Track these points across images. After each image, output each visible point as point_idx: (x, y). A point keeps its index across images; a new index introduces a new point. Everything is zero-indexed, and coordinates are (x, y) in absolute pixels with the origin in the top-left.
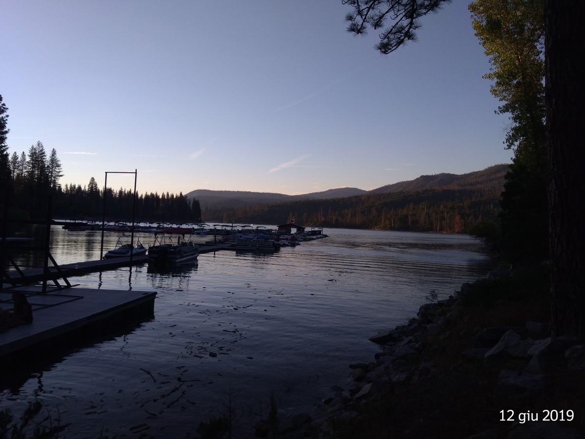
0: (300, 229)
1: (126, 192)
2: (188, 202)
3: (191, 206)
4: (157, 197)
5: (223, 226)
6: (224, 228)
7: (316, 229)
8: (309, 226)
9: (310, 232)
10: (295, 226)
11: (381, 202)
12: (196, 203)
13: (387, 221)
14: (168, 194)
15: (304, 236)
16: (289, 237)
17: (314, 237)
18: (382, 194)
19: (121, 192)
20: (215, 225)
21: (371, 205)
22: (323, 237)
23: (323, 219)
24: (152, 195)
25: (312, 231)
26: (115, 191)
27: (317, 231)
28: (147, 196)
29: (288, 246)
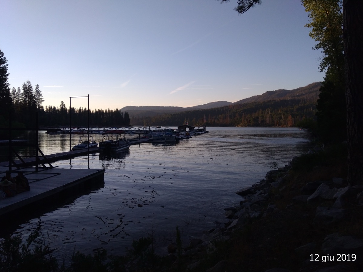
0: (192, 128)
1: (83, 109)
2: (121, 114)
3: (124, 117)
4: (103, 112)
5: (144, 128)
6: (144, 129)
7: (202, 128)
8: (197, 126)
9: (198, 130)
10: (188, 127)
11: (242, 109)
12: (127, 115)
13: (246, 121)
14: (109, 110)
15: (194, 132)
16: (185, 133)
17: (200, 133)
18: (242, 104)
19: (80, 110)
20: (139, 128)
21: (235, 111)
22: (206, 133)
23: (206, 122)
24: (99, 111)
25: (199, 129)
26: (76, 109)
27: (202, 129)
28: (96, 112)
29: (184, 139)
